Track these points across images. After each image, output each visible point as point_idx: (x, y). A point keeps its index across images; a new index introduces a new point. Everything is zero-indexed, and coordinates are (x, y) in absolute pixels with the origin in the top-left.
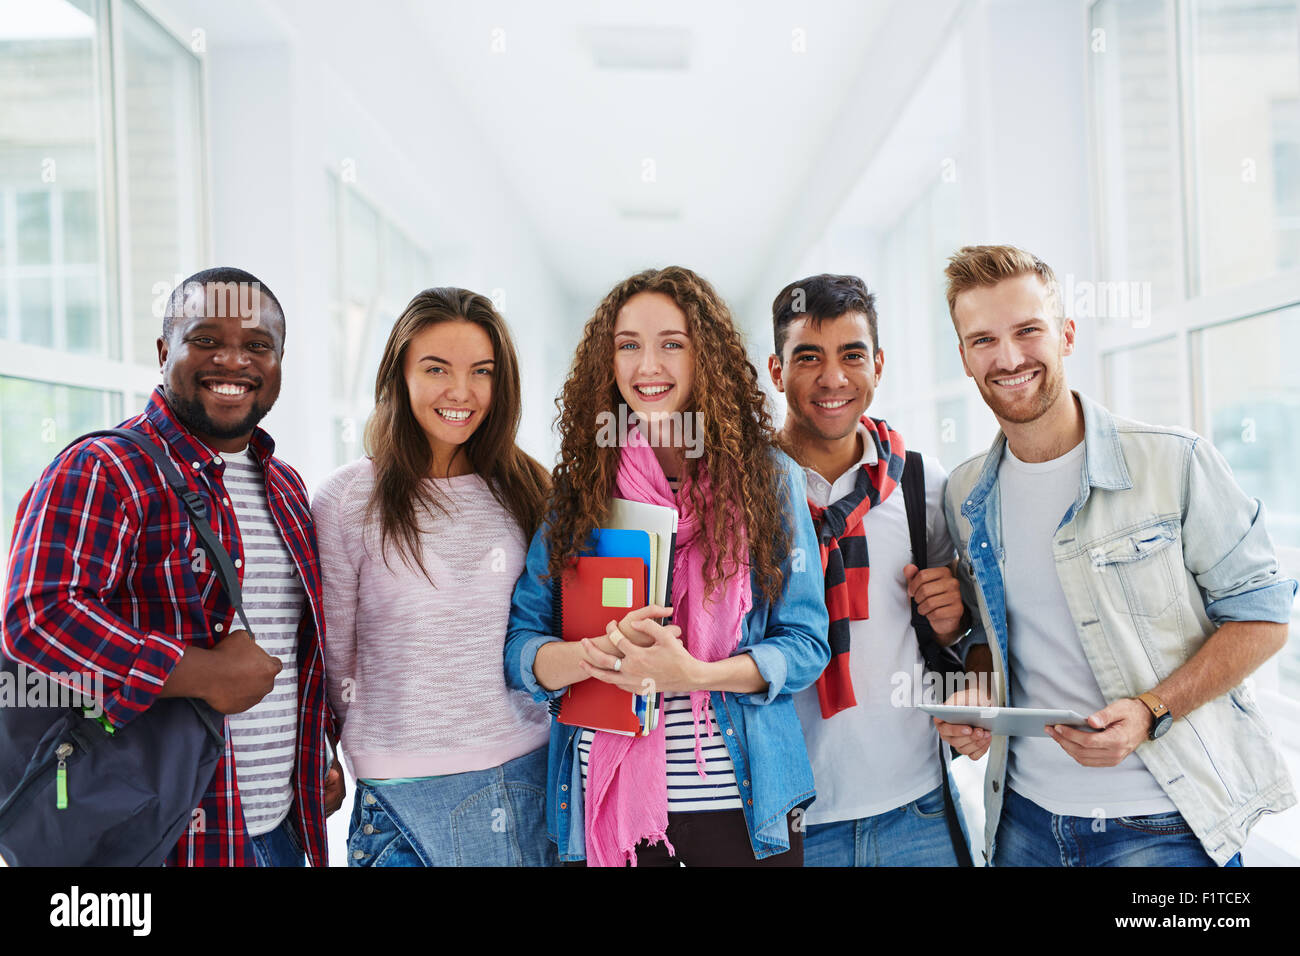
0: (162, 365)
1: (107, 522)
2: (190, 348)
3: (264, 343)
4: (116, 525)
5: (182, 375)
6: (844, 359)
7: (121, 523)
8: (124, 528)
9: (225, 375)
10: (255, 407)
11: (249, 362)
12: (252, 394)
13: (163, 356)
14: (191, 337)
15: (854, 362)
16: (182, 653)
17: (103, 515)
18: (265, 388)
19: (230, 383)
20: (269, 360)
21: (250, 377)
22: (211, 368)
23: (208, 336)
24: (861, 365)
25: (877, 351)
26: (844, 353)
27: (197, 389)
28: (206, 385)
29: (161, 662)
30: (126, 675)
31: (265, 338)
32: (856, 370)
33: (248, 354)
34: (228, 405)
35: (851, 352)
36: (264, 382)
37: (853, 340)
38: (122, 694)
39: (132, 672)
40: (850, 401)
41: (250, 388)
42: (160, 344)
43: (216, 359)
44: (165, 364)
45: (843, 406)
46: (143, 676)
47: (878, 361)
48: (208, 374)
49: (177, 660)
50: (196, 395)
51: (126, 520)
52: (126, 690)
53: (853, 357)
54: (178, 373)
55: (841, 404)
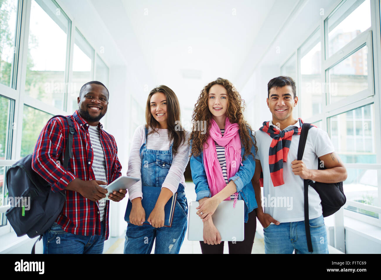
0: (78, 103)
1: (56, 134)
2: (86, 98)
3: (104, 98)
4: (59, 135)
5: (84, 105)
6: (285, 98)
7: (60, 135)
8: (61, 136)
9: (94, 105)
10: (101, 114)
11: (100, 102)
12: (100, 110)
13: (79, 101)
14: (86, 96)
15: (287, 99)
16: (75, 178)
17: (55, 132)
18: (103, 109)
19: (95, 107)
20: (105, 103)
21: (100, 106)
22: (91, 103)
23: (90, 96)
24: (289, 100)
25: (295, 97)
26: (284, 97)
27: (87, 108)
28: (90, 107)
29: (69, 178)
30: (59, 179)
31: (104, 97)
32: (287, 101)
33: (100, 101)
34: (95, 112)
35: (286, 97)
36: (104, 108)
37: (287, 93)
38: (56, 183)
39: (61, 179)
40: (286, 110)
41: (100, 109)
42: (78, 98)
43: (92, 101)
44: (79, 103)
45: (284, 111)
46: (64, 181)
47: (296, 99)
48: (90, 105)
49: (73, 180)
50: (87, 110)
51: (62, 134)
52: (58, 183)
53: (287, 98)
54: (83, 105)
55: (283, 110)
